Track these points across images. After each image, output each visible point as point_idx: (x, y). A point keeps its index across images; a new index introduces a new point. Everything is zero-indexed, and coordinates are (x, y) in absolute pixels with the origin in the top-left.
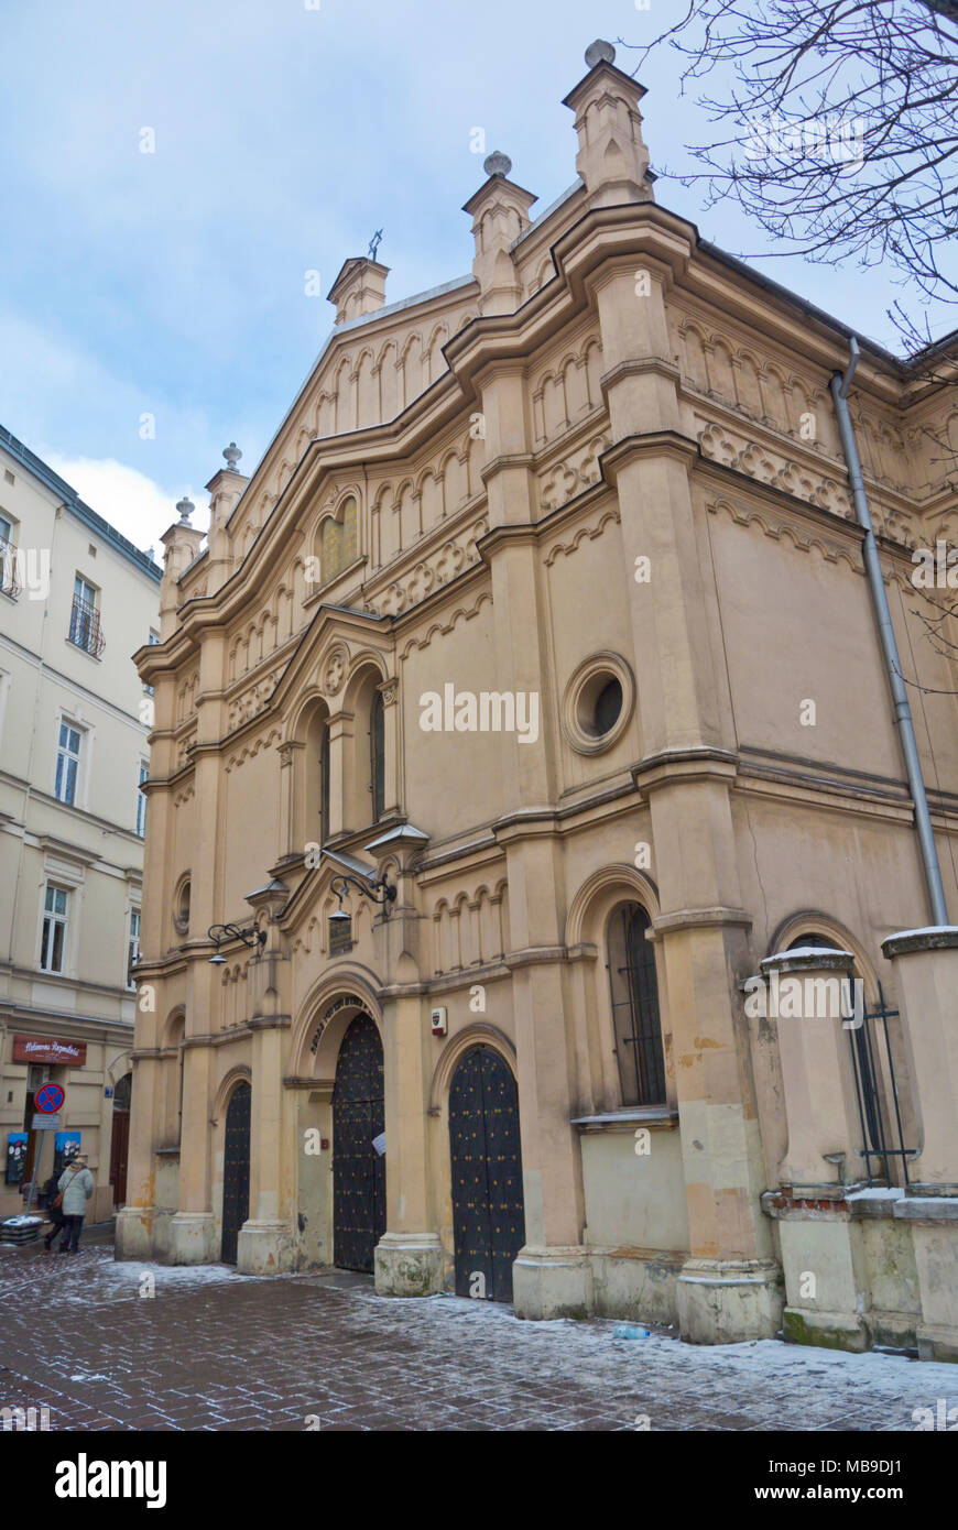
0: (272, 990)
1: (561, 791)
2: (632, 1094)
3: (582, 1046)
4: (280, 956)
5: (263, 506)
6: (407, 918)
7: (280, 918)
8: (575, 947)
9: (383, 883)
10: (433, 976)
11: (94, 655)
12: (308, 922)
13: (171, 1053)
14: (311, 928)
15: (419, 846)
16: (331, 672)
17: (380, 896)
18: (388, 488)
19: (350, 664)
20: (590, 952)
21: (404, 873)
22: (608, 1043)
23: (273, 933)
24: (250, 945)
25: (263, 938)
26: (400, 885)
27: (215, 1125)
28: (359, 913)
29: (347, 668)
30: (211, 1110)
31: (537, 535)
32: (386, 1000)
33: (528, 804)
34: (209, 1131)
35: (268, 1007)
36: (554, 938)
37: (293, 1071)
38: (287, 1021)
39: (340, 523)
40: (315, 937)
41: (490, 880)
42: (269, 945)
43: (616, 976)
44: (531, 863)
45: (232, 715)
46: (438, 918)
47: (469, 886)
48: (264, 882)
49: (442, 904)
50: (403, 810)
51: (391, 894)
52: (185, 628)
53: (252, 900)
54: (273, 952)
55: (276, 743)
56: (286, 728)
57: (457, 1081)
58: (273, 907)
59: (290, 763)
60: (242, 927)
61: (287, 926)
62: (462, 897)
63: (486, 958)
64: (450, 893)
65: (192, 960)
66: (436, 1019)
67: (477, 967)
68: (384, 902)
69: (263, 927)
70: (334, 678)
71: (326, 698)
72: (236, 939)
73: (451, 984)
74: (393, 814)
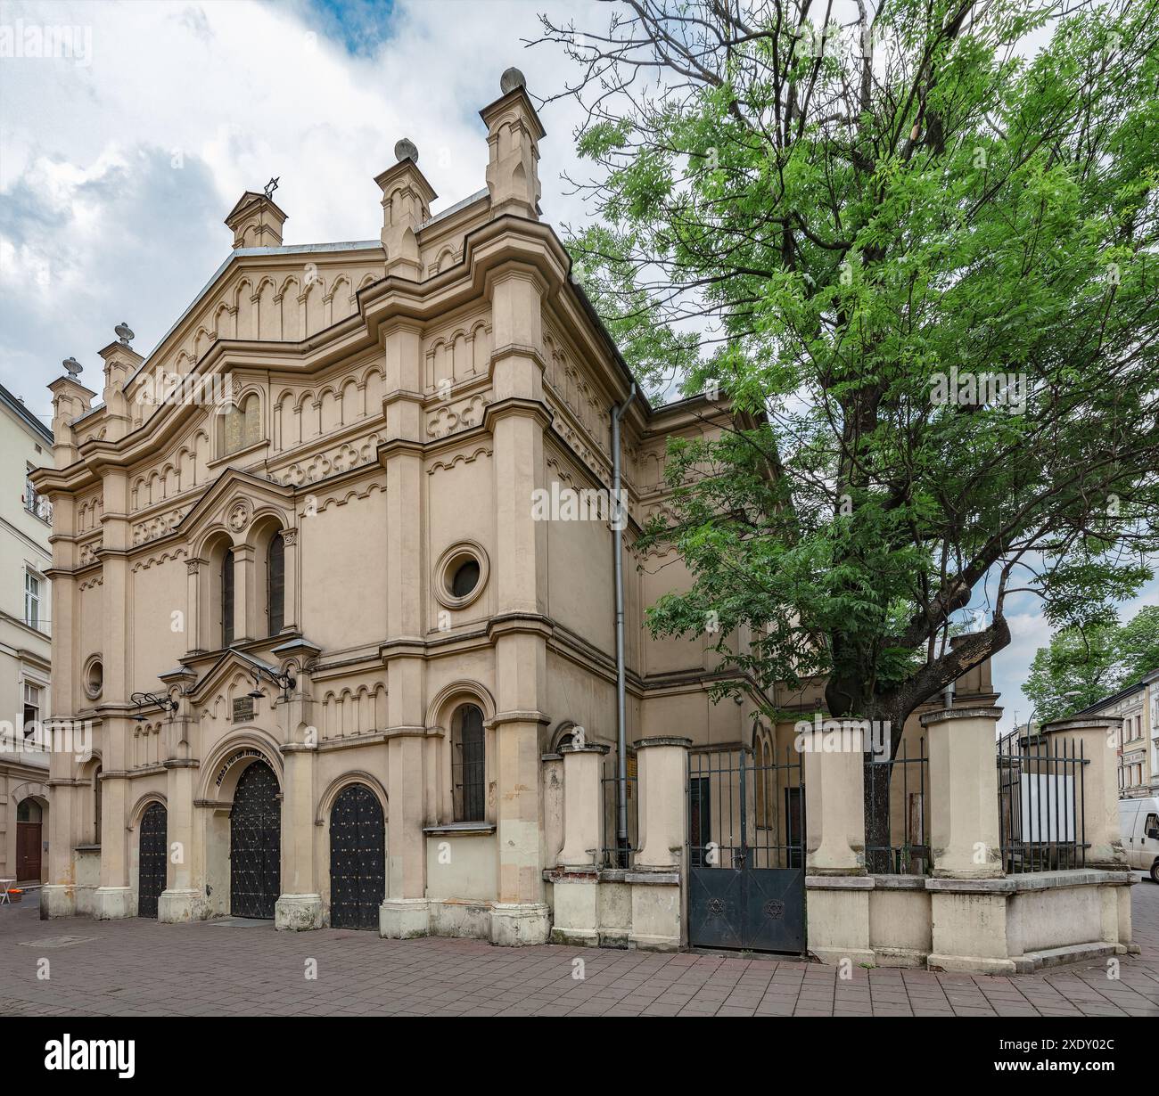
0: (185, 742)
1: (430, 629)
3: (431, 787)
4: (191, 719)
6: (304, 701)
7: (190, 694)
8: (431, 727)
9: (286, 676)
10: (323, 739)
12: (215, 698)
13: (86, 782)
14: (216, 702)
15: (314, 654)
16: (234, 517)
17: (283, 685)
19: (253, 513)
20: (441, 732)
21: (304, 671)
22: (448, 785)
23: (184, 705)
24: (164, 711)
25: (175, 706)
26: (300, 679)
27: (130, 831)
30: (127, 821)
32: (288, 752)
33: (406, 634)
34: (125, 834)
35: (181, 753)
36: (417, 721)
37: (202, 796)
38: (197, 764)
40: (220, 709)
41: (370, 682)
42: (181, 711)
43: (455, 747)
45: (137, 534)
46: (326, 703)
47: (353, 684)
48: (174, 667)
49: (330, 694)
50: (299, 628)
51: (292, 684)
53: (164, 678)
54: (185, 716)
55: (183, 557)
56: (193, 550)
57: (338, 805)
58: (183, 685)
59: (197, 574)
60: (158, 697)
61: (197, 699)
62: (347, 691)
63: (364, 731)
64: (336, 688)
65: (107, 718)
67: (356, 736)
68: (285, 689)
69: (175, 698)
70: (239, 521)
71: (232, 534)
72: (156, 704)
73: (336, 746)
74: (293, 630)
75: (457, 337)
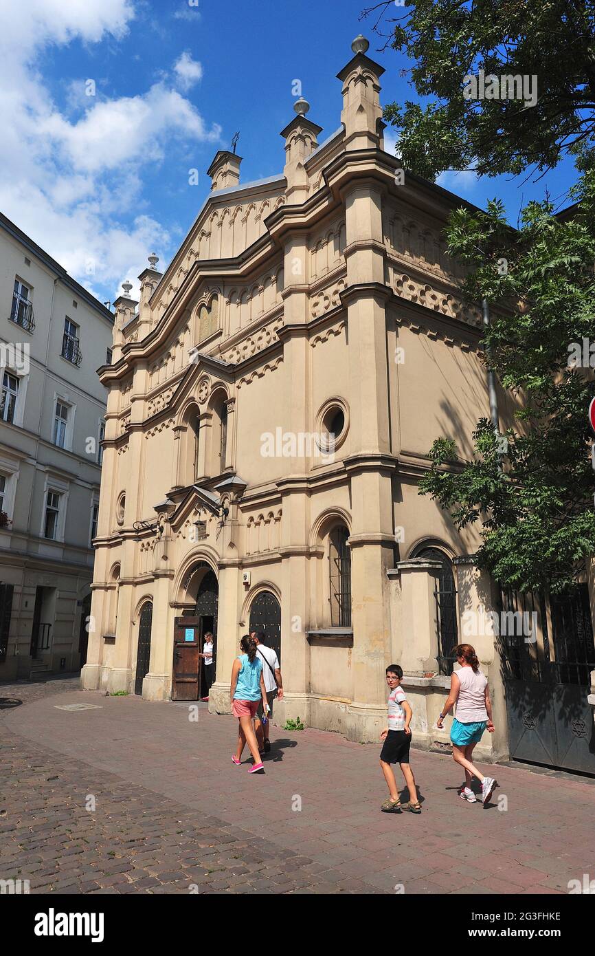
0: (165, 558)
1: (311, 467)
2: (337, 621)
3: (313, 595)
4: (170, 539)
5: (169, 293)
6: (233, 525)
7: (170, 520)
8: (313, 547)
9: (222, 506)
10: (245, 555)
11: (76, 364)
12: (185, 523)
13: (112, 585)
14: (186, 525)
15: (240, 489)
16: (201, 391)
17: (221, 513)
18: (235, 292)
19: (212, 387)
20: (320, 550)
21: (232, 503)
22: (326, 595)
23: (167, 527)
24: (155, 533)
25: (161, 529)
26: (231, 508)
27: (134, 624)
28: (211, 520)
29: (209, 389)
30: (132, 616)
31: (309, 330)
32: (222, 566)
33: (295, 473)
34: (131, 627)
35: (163, 565)
36: (303, 541)
37: (174, 599)
38: (172, 573)
39: (209, 309)
40: (190, 530)
41: (275, 509)
42: (164, 534)
43: (333, 563)
44: (295, 502)
45: (150, 408)
46: (249, 526)
47: (265, 511)
48: (163, 500)
49: (252, 519)
50: (234, 469)
51: (226, 512)
52: (125, 358)
53: (157, 509)
54: (166, 537)
55: (172, 426)
56: (178, 420)
57: (254, 608)
58: (166, 515)
59: (179, 438)
60: (151, 523)
61: (174, 524)
62: (261, 517)
63: (271, 548)
64: (255, 514)
65: (125, 538)
66: (245, 577)
67: (266, 552)
68: (222, 516)
69: (162, 523)
70: (203, 395)
71: (199, 405)
72: (148, 529)
73: (254, 561)
74: (230, 471)
75: (330, 235)
